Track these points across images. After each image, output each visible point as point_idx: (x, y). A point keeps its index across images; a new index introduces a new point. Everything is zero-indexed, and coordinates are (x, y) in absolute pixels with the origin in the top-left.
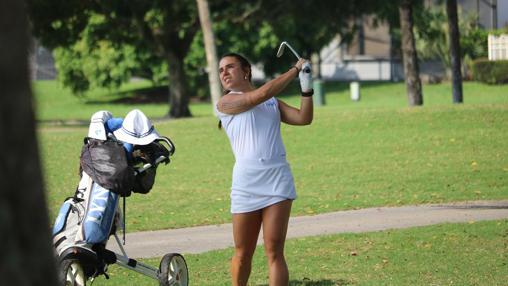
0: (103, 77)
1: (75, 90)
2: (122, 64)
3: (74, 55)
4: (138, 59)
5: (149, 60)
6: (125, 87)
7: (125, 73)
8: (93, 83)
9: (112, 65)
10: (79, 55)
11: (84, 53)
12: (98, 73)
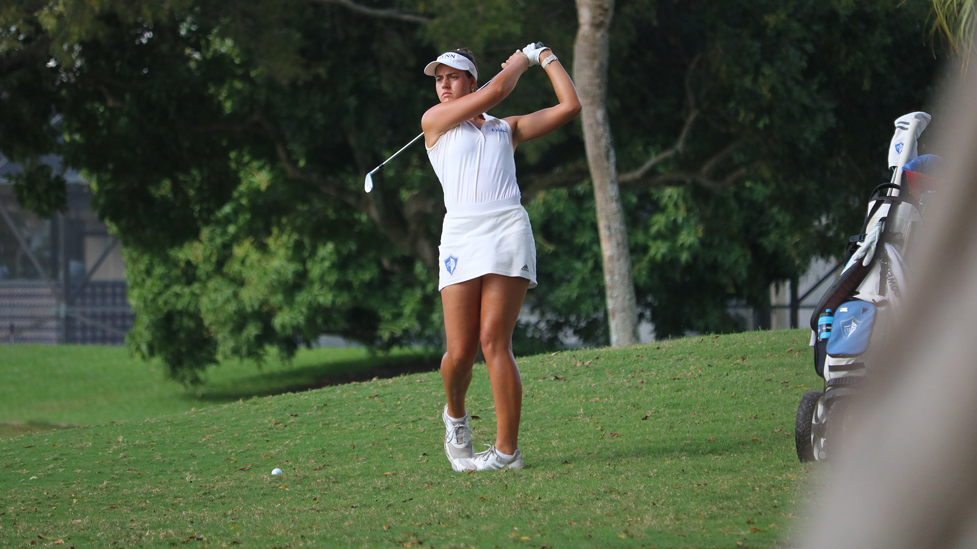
0: (252, 330)
1: (175, 364)
2: (302, 297)
3: (176, 272)
4: (342, 286)
5: (370, 287)
6: (305, 357)
7: (310, 320)
8: (225, 344)
9: (277, 299)
10: (189, 274)
11: (203, 269)
12: (240, 321)
